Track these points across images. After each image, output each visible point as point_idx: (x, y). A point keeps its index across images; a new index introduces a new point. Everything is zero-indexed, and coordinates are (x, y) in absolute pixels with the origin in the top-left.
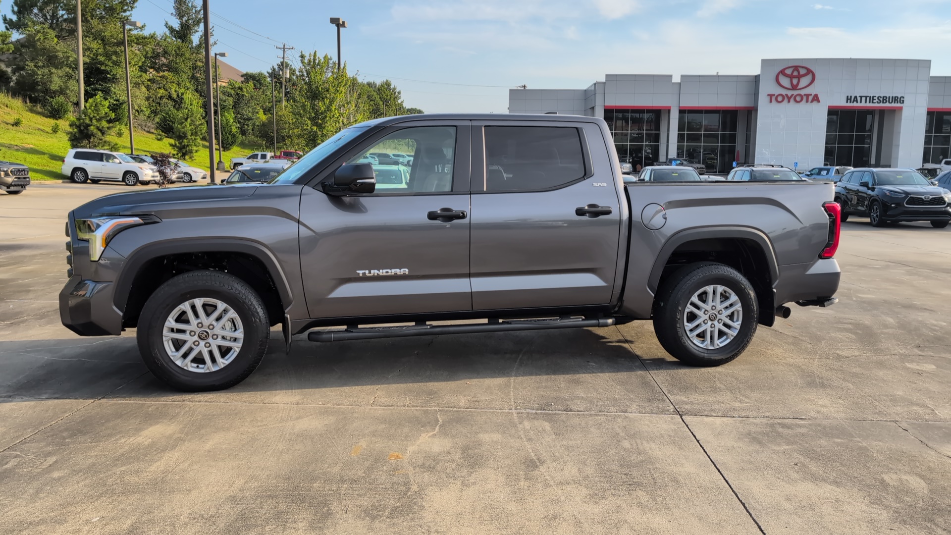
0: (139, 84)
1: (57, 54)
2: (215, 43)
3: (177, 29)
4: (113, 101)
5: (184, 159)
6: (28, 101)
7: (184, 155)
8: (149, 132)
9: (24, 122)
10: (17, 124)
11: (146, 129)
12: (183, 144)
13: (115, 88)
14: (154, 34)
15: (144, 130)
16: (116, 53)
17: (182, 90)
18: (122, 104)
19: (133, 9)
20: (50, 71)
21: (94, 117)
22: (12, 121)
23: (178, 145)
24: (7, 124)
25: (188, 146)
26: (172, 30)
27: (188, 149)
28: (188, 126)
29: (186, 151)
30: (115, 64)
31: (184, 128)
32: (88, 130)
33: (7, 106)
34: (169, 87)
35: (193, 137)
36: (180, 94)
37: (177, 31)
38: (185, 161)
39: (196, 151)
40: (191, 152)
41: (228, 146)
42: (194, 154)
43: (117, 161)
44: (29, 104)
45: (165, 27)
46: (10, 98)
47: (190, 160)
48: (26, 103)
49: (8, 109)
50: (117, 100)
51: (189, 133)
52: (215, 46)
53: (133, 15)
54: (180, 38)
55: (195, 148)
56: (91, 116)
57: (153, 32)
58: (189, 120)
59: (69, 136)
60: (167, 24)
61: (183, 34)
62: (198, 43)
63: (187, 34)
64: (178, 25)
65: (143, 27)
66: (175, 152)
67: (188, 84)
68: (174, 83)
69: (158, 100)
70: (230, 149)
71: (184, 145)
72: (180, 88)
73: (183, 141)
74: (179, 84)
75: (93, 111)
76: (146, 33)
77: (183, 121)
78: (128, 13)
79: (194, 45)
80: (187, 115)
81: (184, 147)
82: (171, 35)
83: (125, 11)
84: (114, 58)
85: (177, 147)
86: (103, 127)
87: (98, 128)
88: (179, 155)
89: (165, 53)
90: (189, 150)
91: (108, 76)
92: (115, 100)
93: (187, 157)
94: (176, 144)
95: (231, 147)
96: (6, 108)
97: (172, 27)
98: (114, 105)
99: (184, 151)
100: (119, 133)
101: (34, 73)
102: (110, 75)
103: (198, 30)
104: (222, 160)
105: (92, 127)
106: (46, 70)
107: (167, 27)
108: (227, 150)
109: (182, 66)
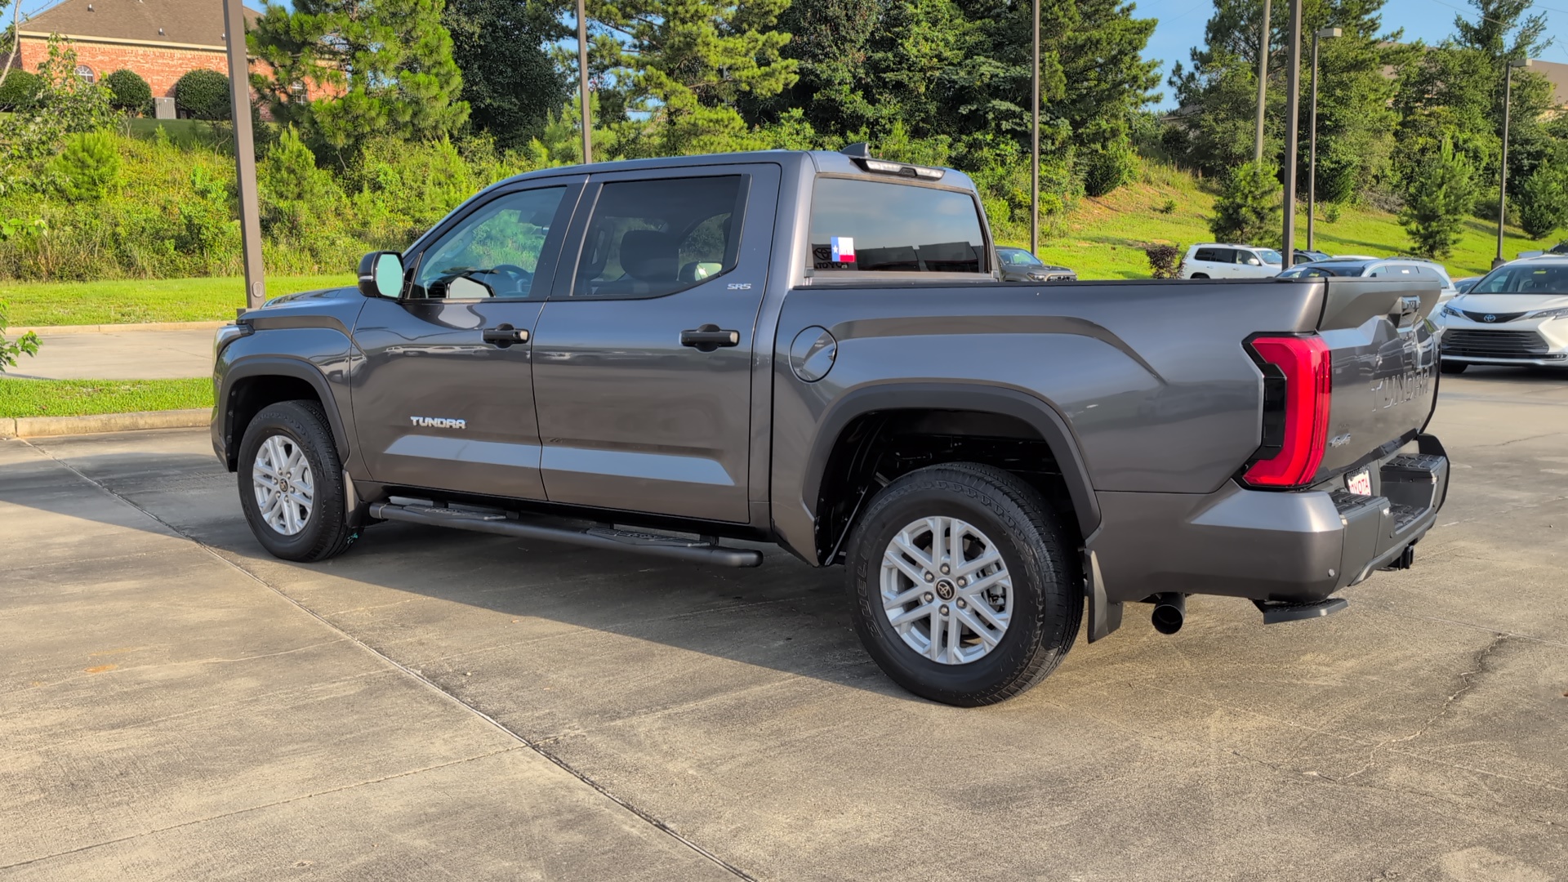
0: (1380, 132)
1: (1247, 97)
2: (1549, 43)
3: (1476, 27)
4: (1329, 164)
5: (1432, 257)
6: (1200, 175)
7: (1432, 249)
8: (1390, 211)
9: (1180, 206)
10: (1168, 209)
11: (1386, 207)
12: (1430, 230)
13: (1336, 143)
14: (1418, 43)
15: (1383, 208)
16: (1341, 84)
17: (1467, 135)
18: (1345, 167)
19: (1382, 7)
20: (1234, 125)
21: (1250, 192)
22: (1162, 206)
23: (1422, 231)
24: (1155, 210)
25: (1438, 232)
26: (1466, 28)
27: (1438, 238)
28: (1442, 197)
29: (1435, 242)
30: (1341, 103)
31: (1433, 201)
32: (1238, 213)
33: (1168, 184)
34: (1442, 131)
35: (1450, 217)
36: (1461, 142)
37: (1475, 31)
38: (1432, 260)
39: (1455, 242)
40: (1444, 243)
41: (1541, 230)
42: (1451, 246)
43: (1254, 261)
44: (1200, 178)
45: (1455, 26)
46: (1176, 171)
47: (1442, 258)
48: (1197, 176)
49: (1169, 188)
50: (1338, 162)
51: (1442, 211)
52: (1548, 48)
53: (1383, 16)
54: (1480, 41)
55: (1453, 236)
56: (1246, 191)
57: (1417, 39)
58: (1444, 187)
59: (1211, 225)
60: (1459, 19)
61: (1485, 36)
62: (1513, 46)
63: (1493, 33)
64: (1479, 19)
65: (1398, 33)
66: (1416, 245)
67: (1480, 121)
68: (1450, 123)
69: (1418, 156)
70: (1545, 236)
71: (1432, 232)
72: (1462, 131)
73: (1429, 226)
74: (1460, 125)
75: (1249, 183)
76: (1405, 40)
77: (1434, 189)
78: (1373, 15)
79: (1505, 51)
80: (1443, 178)
81: (1432, 235)
82: (1463, 39)
83: (1367, 12)
84: (1338, 92)
85: (1421, 236)
86: (1263, 208)
87: (1255, 211)
88: (1423, 249)
89: (1444, 72)
90: (1441, 240)
91: (1328, 123)
92: (1332, 163)
93: (1437, 253)
94: (1418, 231)
95: (1547, 232)
96: (1166, 186)
97: (1467, 25)
98: (1333, 169)
99: (1431, 241)
100: (1330, 216)
101: (1212, 131)
102: (1330, 120)
103: (1515, 23)
104: (1501, 257)
105: (1244, 209)
106: (1229, 125)
107: (1458, 26)
108: (1540, 238)
109: (1469, 92)
